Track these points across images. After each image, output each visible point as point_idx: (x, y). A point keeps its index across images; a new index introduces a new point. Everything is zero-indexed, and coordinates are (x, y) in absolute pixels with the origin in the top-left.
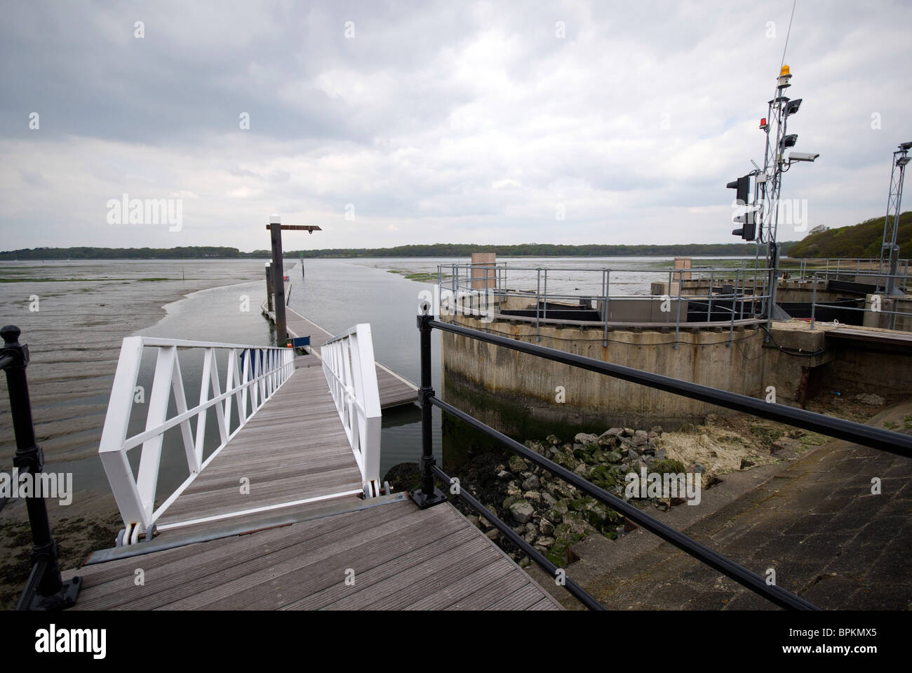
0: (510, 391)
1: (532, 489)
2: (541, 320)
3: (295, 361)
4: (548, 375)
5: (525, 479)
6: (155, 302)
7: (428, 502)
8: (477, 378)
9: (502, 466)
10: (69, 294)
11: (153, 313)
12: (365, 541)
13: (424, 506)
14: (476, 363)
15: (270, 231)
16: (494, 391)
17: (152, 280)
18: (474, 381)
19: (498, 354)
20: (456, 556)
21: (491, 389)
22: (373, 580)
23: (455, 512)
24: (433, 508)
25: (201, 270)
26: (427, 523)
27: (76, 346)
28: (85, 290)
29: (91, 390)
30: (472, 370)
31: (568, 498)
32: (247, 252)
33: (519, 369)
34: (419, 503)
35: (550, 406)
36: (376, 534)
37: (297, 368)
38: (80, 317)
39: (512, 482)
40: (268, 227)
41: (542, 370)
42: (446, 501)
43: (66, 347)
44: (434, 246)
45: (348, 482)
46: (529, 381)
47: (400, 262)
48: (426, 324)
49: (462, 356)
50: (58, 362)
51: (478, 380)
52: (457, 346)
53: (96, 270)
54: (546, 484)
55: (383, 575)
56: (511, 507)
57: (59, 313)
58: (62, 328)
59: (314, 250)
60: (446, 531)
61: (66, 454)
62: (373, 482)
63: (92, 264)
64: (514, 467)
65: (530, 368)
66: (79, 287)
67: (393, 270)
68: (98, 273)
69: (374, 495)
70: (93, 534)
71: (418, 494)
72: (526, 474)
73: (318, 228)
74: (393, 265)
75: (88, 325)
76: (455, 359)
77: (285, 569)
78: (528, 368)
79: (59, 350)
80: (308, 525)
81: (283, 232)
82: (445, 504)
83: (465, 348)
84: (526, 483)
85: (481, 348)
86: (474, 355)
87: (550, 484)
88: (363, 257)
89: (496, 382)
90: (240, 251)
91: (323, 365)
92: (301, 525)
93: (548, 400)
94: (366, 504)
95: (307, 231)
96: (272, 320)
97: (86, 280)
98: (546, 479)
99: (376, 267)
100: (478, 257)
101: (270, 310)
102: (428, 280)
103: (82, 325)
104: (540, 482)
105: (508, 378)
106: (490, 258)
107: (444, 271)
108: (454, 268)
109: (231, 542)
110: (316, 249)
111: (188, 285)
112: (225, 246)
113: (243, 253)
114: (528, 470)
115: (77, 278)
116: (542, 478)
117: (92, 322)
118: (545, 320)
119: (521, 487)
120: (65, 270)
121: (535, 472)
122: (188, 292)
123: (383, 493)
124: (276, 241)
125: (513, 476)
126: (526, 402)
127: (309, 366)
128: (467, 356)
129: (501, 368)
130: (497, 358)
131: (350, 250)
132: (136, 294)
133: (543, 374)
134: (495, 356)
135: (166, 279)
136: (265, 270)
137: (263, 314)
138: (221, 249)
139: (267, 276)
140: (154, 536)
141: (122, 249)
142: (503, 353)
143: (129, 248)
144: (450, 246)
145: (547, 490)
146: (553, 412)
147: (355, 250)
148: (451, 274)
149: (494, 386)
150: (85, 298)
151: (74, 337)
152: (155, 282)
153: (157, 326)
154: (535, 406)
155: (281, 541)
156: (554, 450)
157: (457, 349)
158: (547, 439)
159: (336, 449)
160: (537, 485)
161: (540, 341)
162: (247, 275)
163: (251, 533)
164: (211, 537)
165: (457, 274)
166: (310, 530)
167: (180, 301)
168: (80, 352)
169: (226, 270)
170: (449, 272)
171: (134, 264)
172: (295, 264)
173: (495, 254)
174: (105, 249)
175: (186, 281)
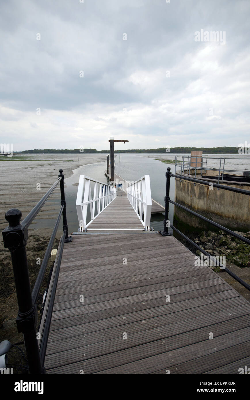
0: (203, 210)
1: (209, 249)
2: (220, 181)
3: (117, 193)
4: (222, 204)
5: (207, 245)
6: (70, 169)
7: (166, 234)
8: (189, 203)
9: (197, 239)
10: (45, 165)
11: (70, 173)
12: (145, 241)
13: (164, 236)
14: (189, 197)
15: (110, 142)
16: (196, 209)
17: (69, 161)
18: (188, 205)
19: (199, 194)
20: (174, 249)
21: (196, 208)
22: (147, 250)
23: (175, 239)
24: (167, 237)
25: (84, 157)
26: (165, 240)
27: (48, 183)
28: (49, 164)
29: (53, 198)
30: (187, 200)
31: (225, 254)
32: (99, 151)
33: (208, 201)
34: (163, 234)
35: (222, 218)
36: (148, 240)
37: (117, 196)
38: (49, 173)
39: (200, 245)
40: (109, 141)
41: (219, 202)
42: (172, 235)
43: (45, 183)
44: (175, 148)
45: (139, 227)
46: (212, 207)
47: (160, 155)
48: (169, 175)
49: (183, 195)
50: (43, 188)
51: (189, 205)
52: (182, 190)
53: (52, 157)
54: (216, 248)
55: (150, 249)
56: (199, 253)
57: (42, 172)
58: (44, 177)
59: (124, 150)
60: (171, 243)
61: (47, 217)
62: (148, 227)
63: (50, 155)
64: (202, 240)
65: (213, 201)
66: (48, 163)
67: (157, 158)
68: (53, 158)
69: (148, 231)
70: (56, 241)
71: (163, 232)
72: (208, 243)
73: (127, 141)
74: (156, 157)
75: (51, 176)
76: (180, 195)
77: (122, 243)
78: (212, 201)
79: (43, 184)
80: (128, 235)
81: (115, 143)
82: (172, 236)
83: (185, 191)
84: (207, 247)
85: (192, 192)
86: (188, 194)
87: (218, 248)
88: (143, 153)
89: (198, 206)
90: (97, 150)
91: (127, 194)
92: (126, 235)
93: (221, 215)
94: (145, 232)
95: (123, 142)
96: (108, 177)
97: (49, 161)
98: (216, 246)
99: (149, 157)
100: (194, 153)
101: (108, 173)
102: (171, 163)
103: (49, 176)
104: (213, 247)
105: (203, 205)
106: (200, 153)
107: (178, 159)
108: (182, 157)
109: (107, 235)
110: (125, 149)
111: (80, 163)
112: (92, 148)
113: (98, 151)
114: (208, 242)
115: (46, 160)
116: (214, 246)
117: (52, 175)
118: (222, 181)
119: (204, 248)
120: (43, 157)
121: (212, 243)
122: (80, 165)
123: (150, 230)
124: (112, 147)
125: (201, 243)
126: (211, 215)
127: (122, 195)
128: (185, 194)
129: (200, 200)
130: (199, 196)
131: (139, 150)
132: (64, 166)
133: (219, 204)
134: (198, 195)
135: (73, 161)
136: (106, 158)
137: (105, 175)
138: (90, 150)
139: (107, 160)
140: (87, 231)
141: (59, 150)
142: (202, 194)
143: (61, 149)
144: (182, 148)
145: (216, 250)
146: (223, 221)
147: (140, 150)
148: (181, 161)
149: (197, 207)
150: (49, 167)
151: (47, 180)
152: (70, 162)
153: (71, 177)
154: (215, 217)
155: (121, 237)
156: (222, 236)
157: (182, 191)
158: (219, 232)
159: (134, 219)
160: (212, 248)
161: (219, 190)
162: (99, 160)
163: (112, 234)
164: (102, 233)
165: (184, 161)
166: (129, 236)
167: (77, 169)
168: (49, 185)
169: (92, 158)
170: (180, 159)
171: (63, 155)
172: (117, 155)
173: (202, 152)
174: (54, 150)
175: (79, 162)
